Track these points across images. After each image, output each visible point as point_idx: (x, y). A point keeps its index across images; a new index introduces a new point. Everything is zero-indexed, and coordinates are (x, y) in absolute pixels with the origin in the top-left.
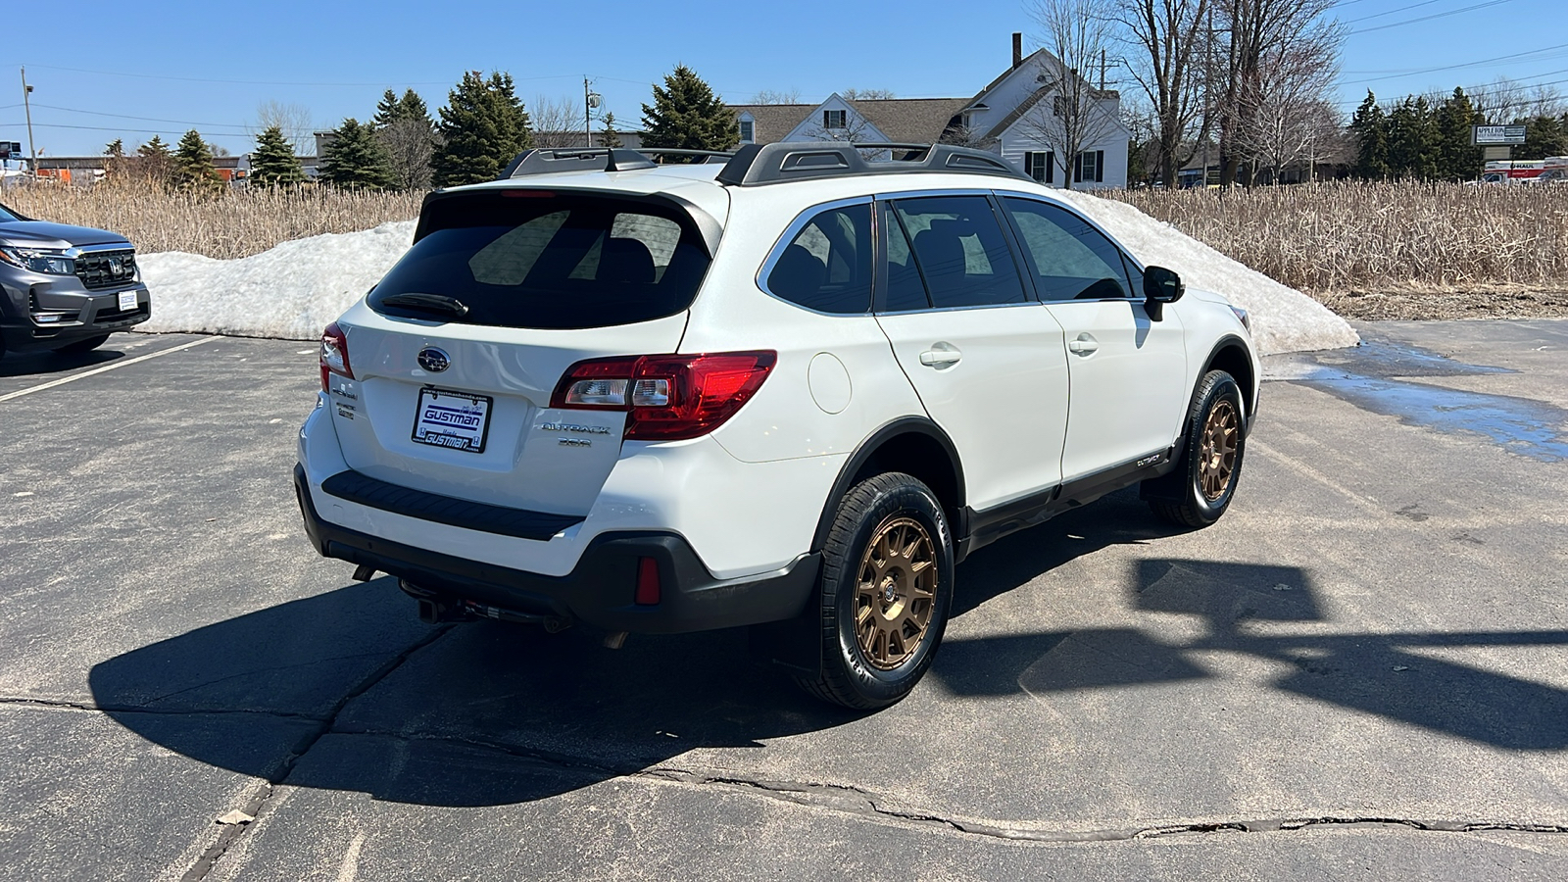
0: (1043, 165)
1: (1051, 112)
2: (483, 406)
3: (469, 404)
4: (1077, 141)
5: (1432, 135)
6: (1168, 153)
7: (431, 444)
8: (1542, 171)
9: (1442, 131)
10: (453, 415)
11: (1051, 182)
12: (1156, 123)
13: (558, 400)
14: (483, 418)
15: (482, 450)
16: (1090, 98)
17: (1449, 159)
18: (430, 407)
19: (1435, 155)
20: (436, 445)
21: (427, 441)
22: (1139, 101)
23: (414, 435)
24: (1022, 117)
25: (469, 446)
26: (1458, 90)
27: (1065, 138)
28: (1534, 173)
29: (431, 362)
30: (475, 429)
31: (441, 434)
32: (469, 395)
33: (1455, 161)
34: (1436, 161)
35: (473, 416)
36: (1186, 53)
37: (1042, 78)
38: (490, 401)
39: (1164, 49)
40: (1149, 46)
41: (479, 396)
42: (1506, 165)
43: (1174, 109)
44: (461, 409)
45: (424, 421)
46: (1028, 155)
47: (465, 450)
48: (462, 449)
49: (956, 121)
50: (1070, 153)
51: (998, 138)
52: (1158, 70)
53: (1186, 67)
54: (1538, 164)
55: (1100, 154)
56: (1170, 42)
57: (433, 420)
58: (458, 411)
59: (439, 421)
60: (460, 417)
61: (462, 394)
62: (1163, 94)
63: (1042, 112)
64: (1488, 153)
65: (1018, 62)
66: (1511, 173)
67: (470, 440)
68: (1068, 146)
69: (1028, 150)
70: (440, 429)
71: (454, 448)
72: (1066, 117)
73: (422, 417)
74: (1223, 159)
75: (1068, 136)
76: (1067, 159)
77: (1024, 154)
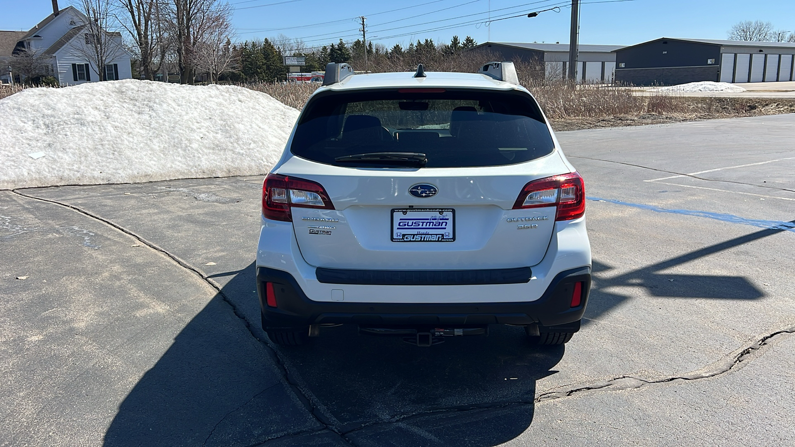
0: (84, 71)
1: (84, 42)
2: (449, 215)
3: (437, 214)
4: (104, 59)
5: (261, 61)
6: (147, 66)
7: (410, 241)
8: (311, 78)
9: (265, 58)
10: (423, 223)
11: (90, 80)
12: (138, 50)
13: (518, 205)
14: (450, 222)
15: (454, 239)
16: (107, 36)
17: (270, 72)
18: (401, 219)
19: (264, 70)
20: (415, 241)
21: (405, 240)
22: (129, 39)
23: (392, 239)
24: (67, 43)
25: (443, 239)
26: (266, 39)
27: (96, 57)
28: (308, 79)
29: (422, 192)
30: (445, 228)
31: (417, 235)
32: (436, 209)
33: (272, 72)
34: (264, 72)
35: (441, 221)
36: (149, 14)
37: (72, 23)
38: (454, 211)
39: (137, 12)
40: (129, 9)
41: (443, 209)
42: (295, 75)
43: (147, 43)
44: (430, 218)
45: (398, 229)
46: (74, 65)
47: (441, 241)
48: (438, 241)
49: (21, 44)
50: (100, 65)
51: (54, 55)
52: (135, 22)
53: (150, 22)
54: (309, 75)
55: (116, 65)
56: (139, 6)
57: (406, 227)
58: (428, 219)
59: (412, 227)
60: (430, 223)
61: (430, 209)
62: (139, 34)
63: (78, 41)
64: (291, 69)
65: (57, 13)
66: (298, 79)
67: (443, 235)
68: (99, 61)
69: (74, 62)
70: (415, 232)
71: (431, 241)
72: (95, 45)
73: (396, 226)
74: (181, 69)
75: (98, 56)
76: (99, 67)
77: (71, 64)
